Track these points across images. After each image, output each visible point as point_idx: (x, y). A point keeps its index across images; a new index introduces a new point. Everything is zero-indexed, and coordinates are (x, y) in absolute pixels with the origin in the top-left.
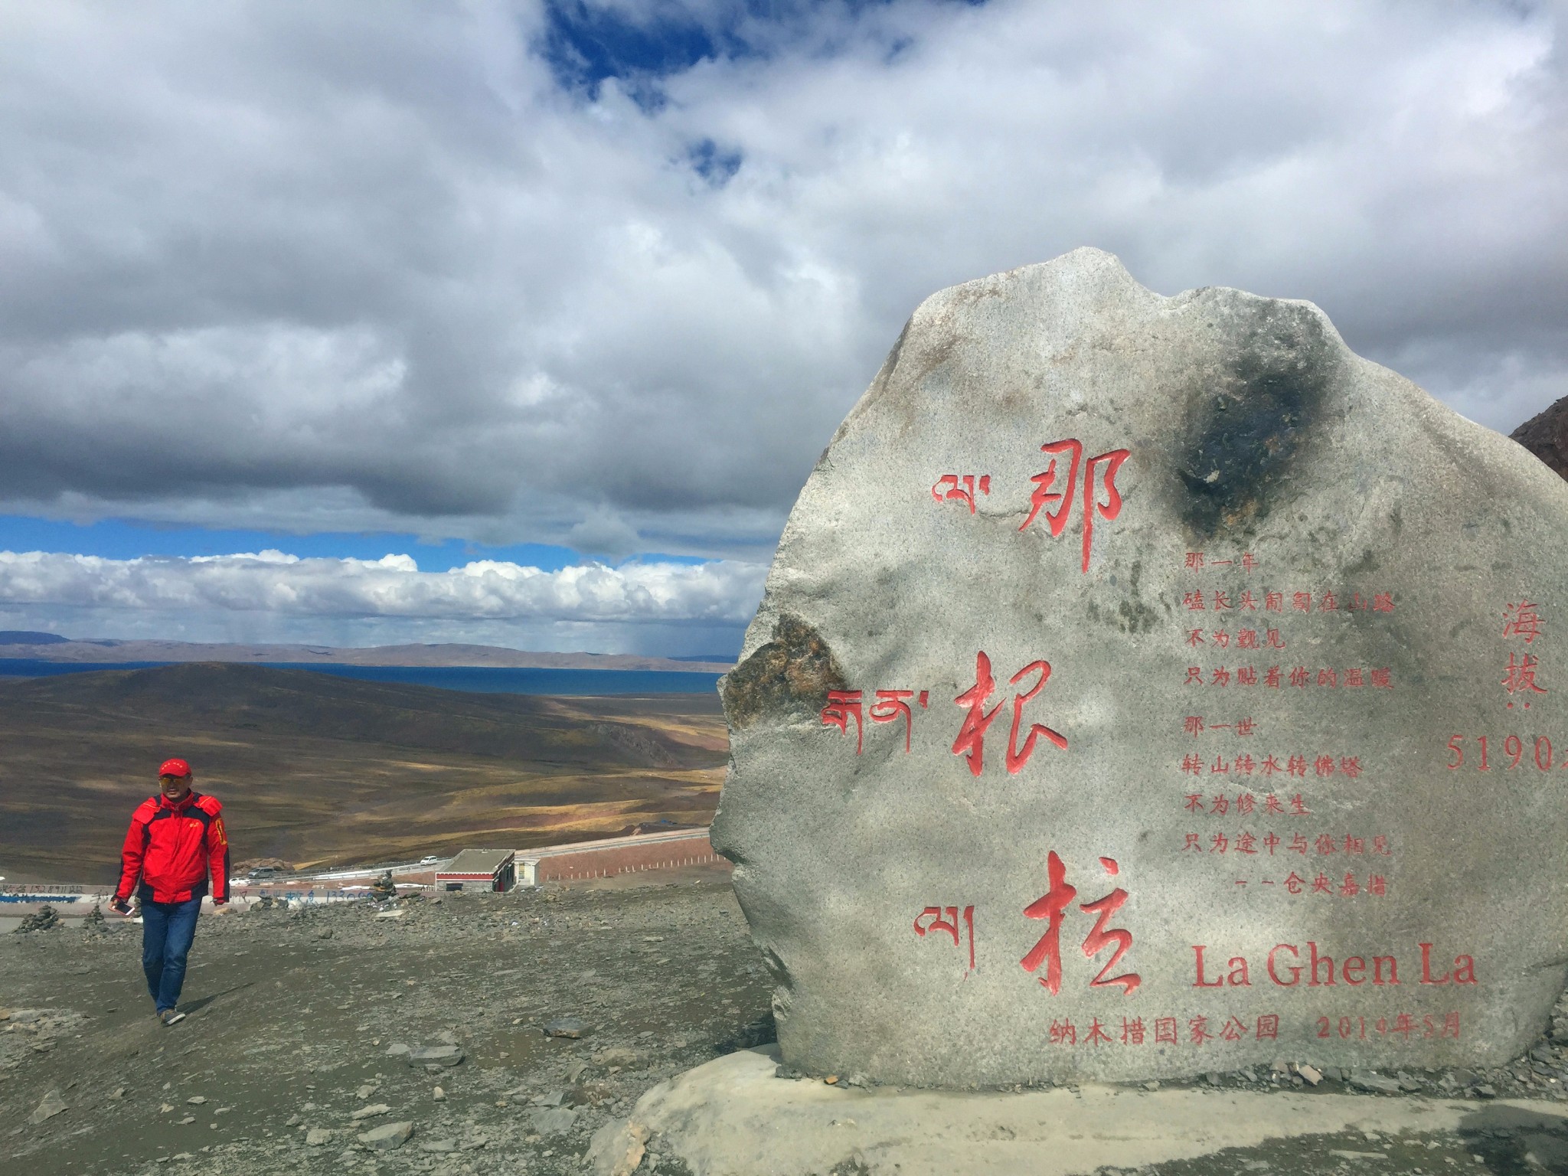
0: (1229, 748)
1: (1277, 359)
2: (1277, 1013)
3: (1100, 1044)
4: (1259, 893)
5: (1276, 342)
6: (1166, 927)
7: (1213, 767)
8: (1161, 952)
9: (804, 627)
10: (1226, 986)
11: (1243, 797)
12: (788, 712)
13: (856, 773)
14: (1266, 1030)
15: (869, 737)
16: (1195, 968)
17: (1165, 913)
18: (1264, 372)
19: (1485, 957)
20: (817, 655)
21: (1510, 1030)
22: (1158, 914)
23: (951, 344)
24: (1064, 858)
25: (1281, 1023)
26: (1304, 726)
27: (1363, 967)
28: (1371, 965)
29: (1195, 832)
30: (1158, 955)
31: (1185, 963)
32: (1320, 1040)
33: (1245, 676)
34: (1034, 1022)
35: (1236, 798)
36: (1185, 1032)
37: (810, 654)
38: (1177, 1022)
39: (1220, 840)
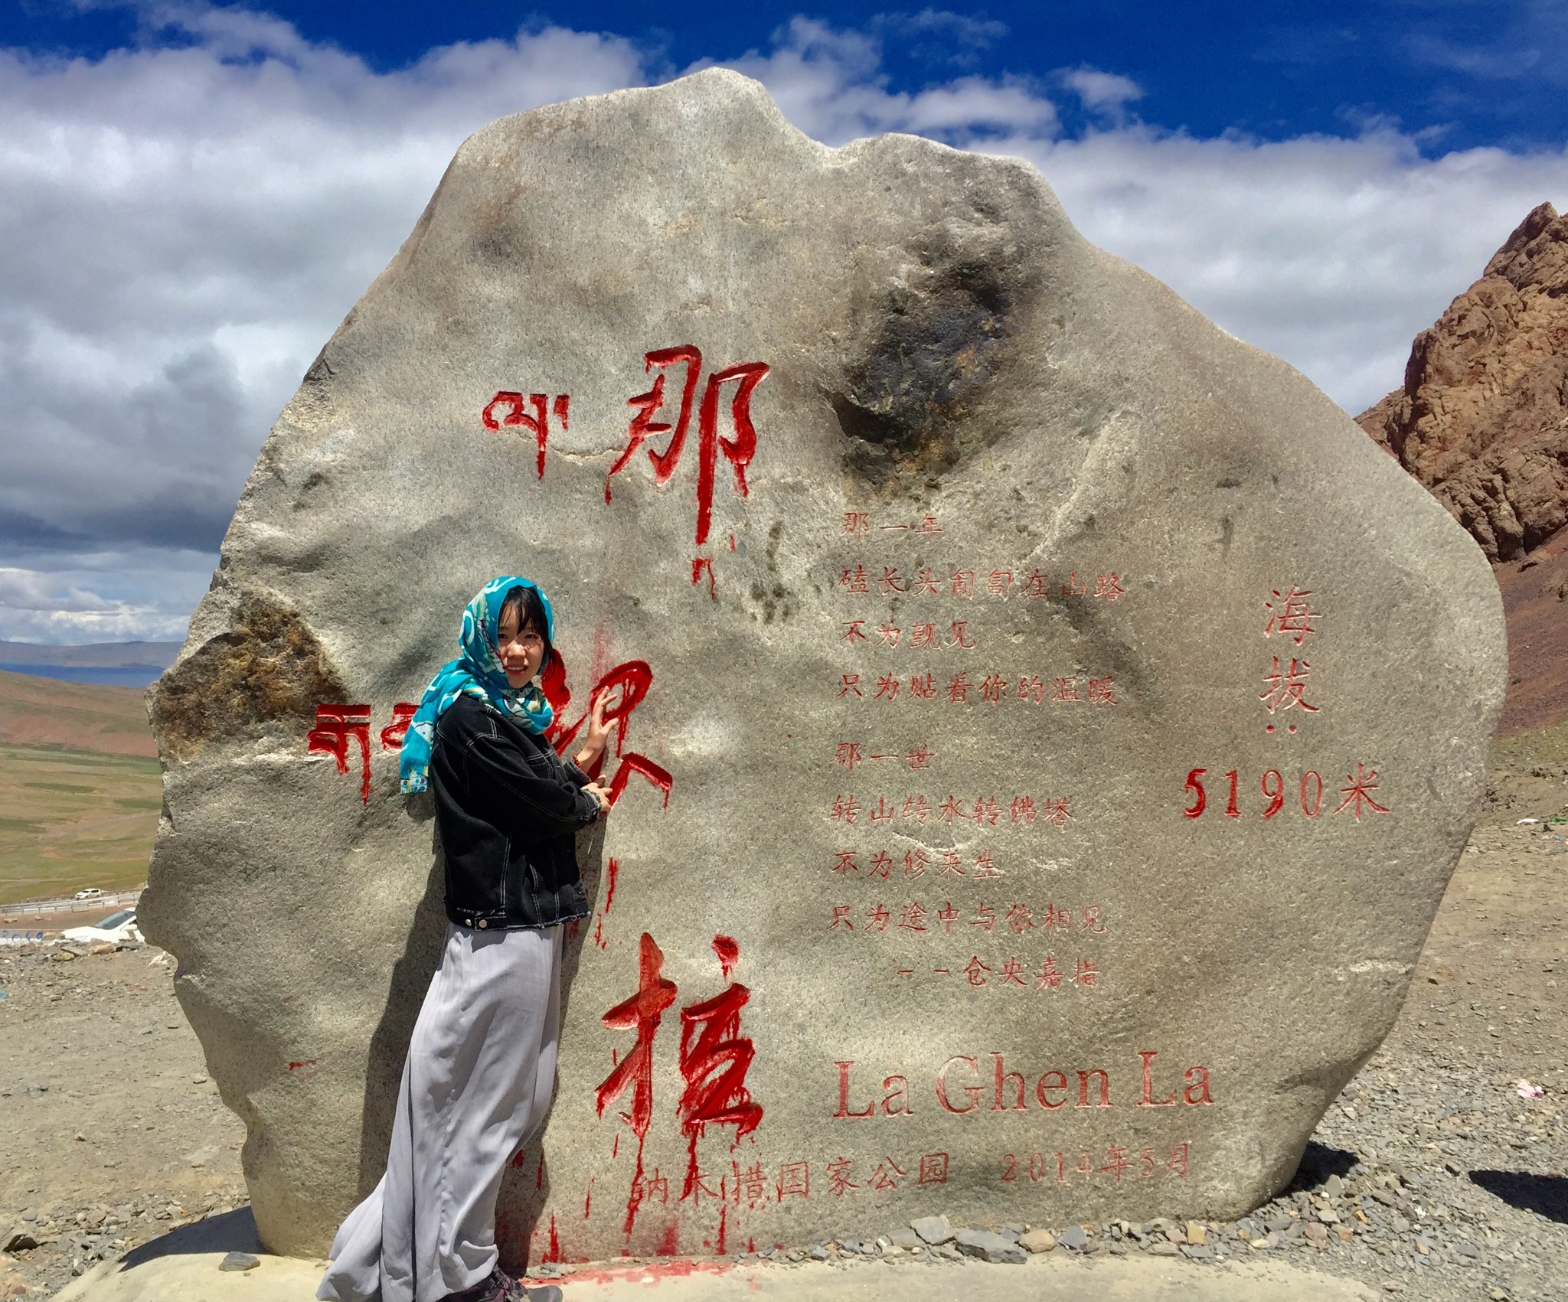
0: (896, 786)
1: (976, 239)
2: (946, 1151)
3: (702, 1203)
4: (928, 986)
5: (976, 215)
6: (801, 1037)
7: (873, 812)
8: (792, 1072)
9: (279, 611)
10: (880, 1116)
11: (912, 855)
12: (254, 737)
13: (360, 824)
14: (931, 1174)
15: (380, 773)
16: (838, 1093)
17: (800, 1015)
18: (957, 257)
19: (1225, 1069)
20: (300, 653)
21: (1255, 1166)
22: (789, 1018)
23: (512, 198)
24: (662, 944)
25: (952, 1163)
26: (998, 756)
27: (1064, 1084)
28: (1073, 1080)
29: (845, 903)
30: (786, 1076)
31: (823, 1086)
32: (1004, 1185)
33: (921, 687)
34: (610, 1175)
35: (902, 855)
36: (822, 1182)
37: (289, 650)
38: (810, 1168)
39: (881, 913)
